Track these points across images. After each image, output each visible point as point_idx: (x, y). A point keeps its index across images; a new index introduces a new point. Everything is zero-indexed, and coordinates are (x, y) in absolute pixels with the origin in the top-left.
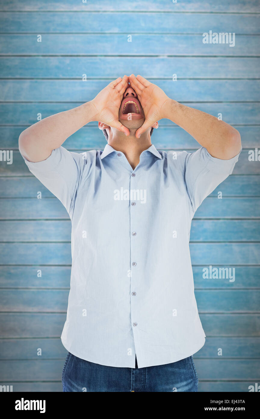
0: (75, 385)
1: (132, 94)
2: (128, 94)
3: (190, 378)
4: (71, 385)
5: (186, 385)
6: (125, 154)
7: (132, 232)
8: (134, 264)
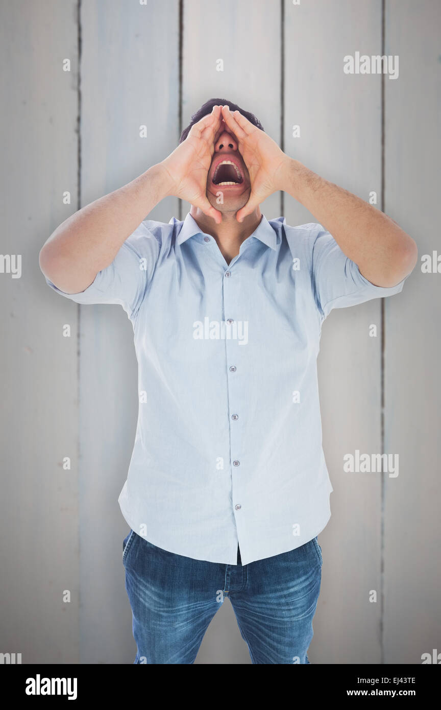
1: (229, 145)
2: (222, 146)
3: (312, 569)
5: (306, 579)
6: (217, 239)
7: (229, 366)
8: (235, 417)
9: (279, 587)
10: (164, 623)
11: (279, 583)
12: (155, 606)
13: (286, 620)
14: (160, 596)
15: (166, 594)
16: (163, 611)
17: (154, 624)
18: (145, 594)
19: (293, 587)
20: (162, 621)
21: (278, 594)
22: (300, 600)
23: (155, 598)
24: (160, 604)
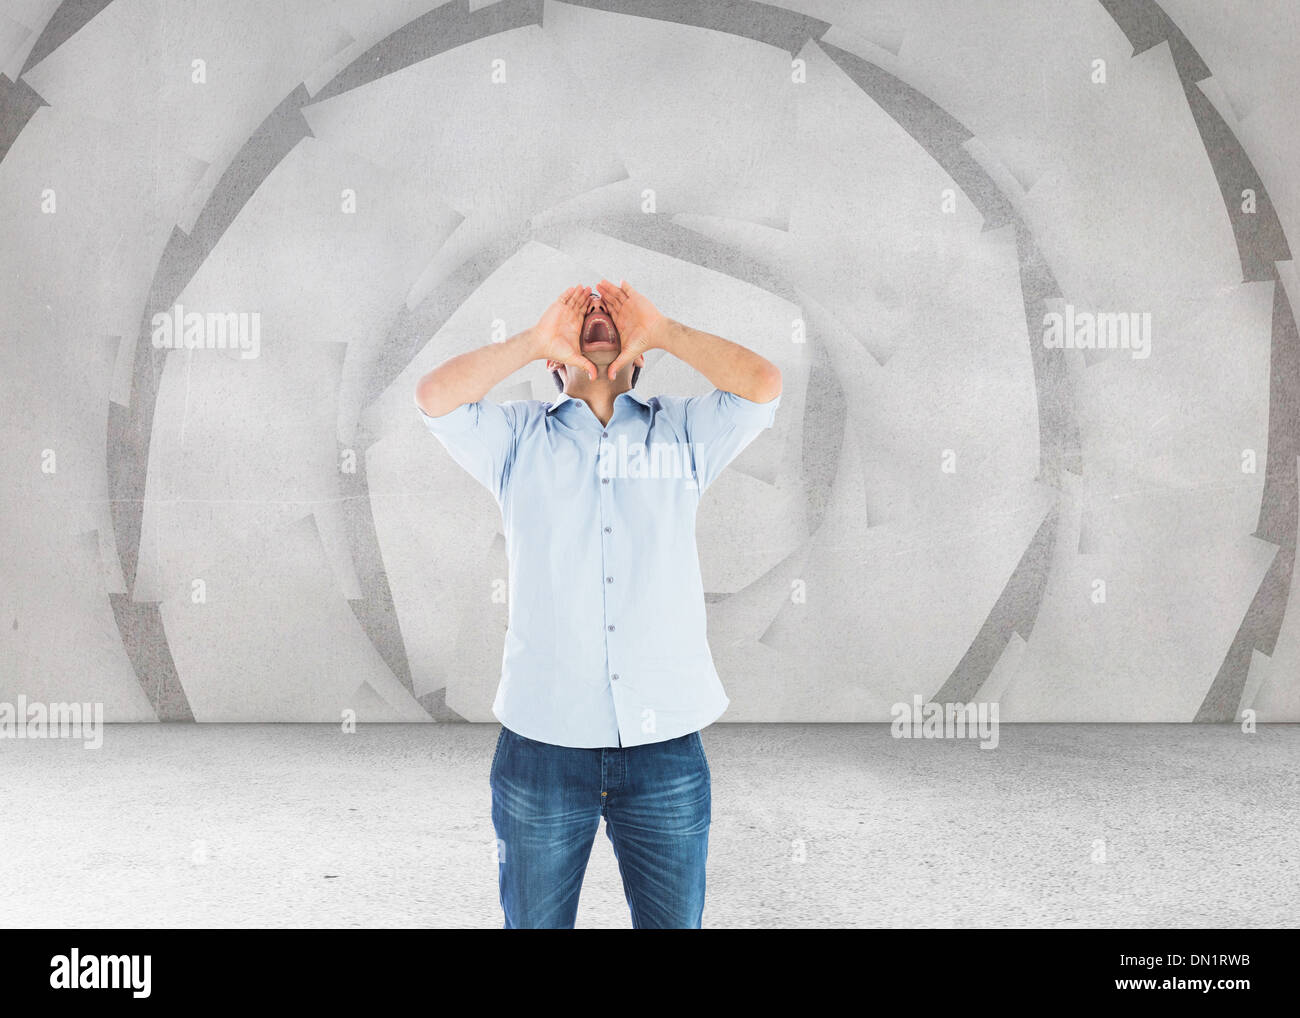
0: (512, 785)
1: (601, 308)
2: (593, 308)
3: (697, 771)
4: (506, 786)
5: (691, 781)
6: (589, 403)
7: (604, 527)
8: (609, 580)
9: (661, 785)
10: (536, 839)
11: (661, 779)
12: (527, 816)
13: (671, 832)
14: (532, 800)
15: (538, 796)
16: (535, 821)
17: (525, 841)
18: (515, 802)
19: (676, 787)
20: (532, 836)
21: (662, 794)
22: (687, 808)
23: (527, 805)
24: (532, 811)
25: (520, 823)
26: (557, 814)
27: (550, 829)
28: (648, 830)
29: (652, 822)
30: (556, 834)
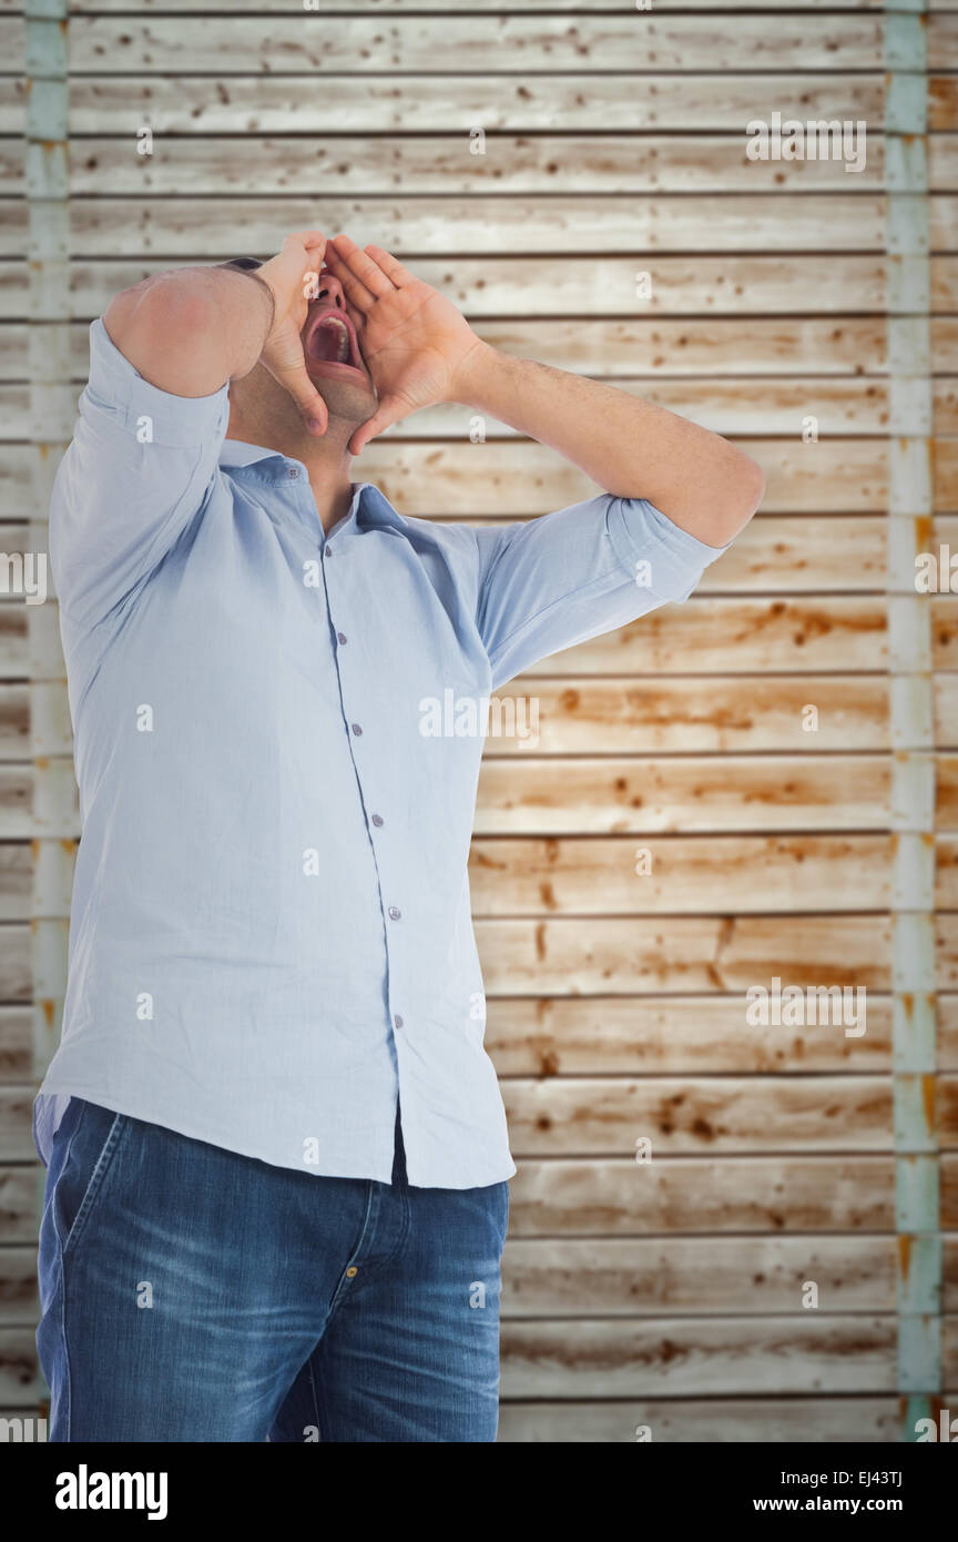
1: (337, 297)
2: (325, 293)
7: (350, 722)
9: (460, 1268)
11: (460, 1253)
12: (196, 1307)
13: (468, 1383)
16: (215, 1320)
17: (186, 1372)
18: (163, 1273)
23: (197, 1277)
24: (209, 1293)
25: (176, 1325)
26: (261, 1307)
27: (242, 1344)
28: (427, 1372)
29: (432, 1353)
30: (255, 1357)
